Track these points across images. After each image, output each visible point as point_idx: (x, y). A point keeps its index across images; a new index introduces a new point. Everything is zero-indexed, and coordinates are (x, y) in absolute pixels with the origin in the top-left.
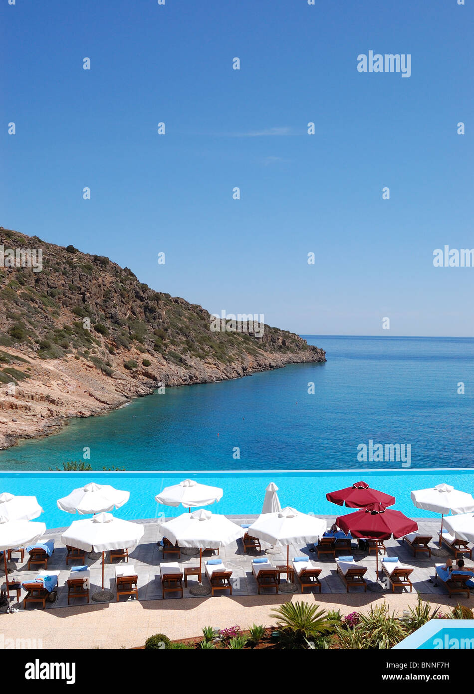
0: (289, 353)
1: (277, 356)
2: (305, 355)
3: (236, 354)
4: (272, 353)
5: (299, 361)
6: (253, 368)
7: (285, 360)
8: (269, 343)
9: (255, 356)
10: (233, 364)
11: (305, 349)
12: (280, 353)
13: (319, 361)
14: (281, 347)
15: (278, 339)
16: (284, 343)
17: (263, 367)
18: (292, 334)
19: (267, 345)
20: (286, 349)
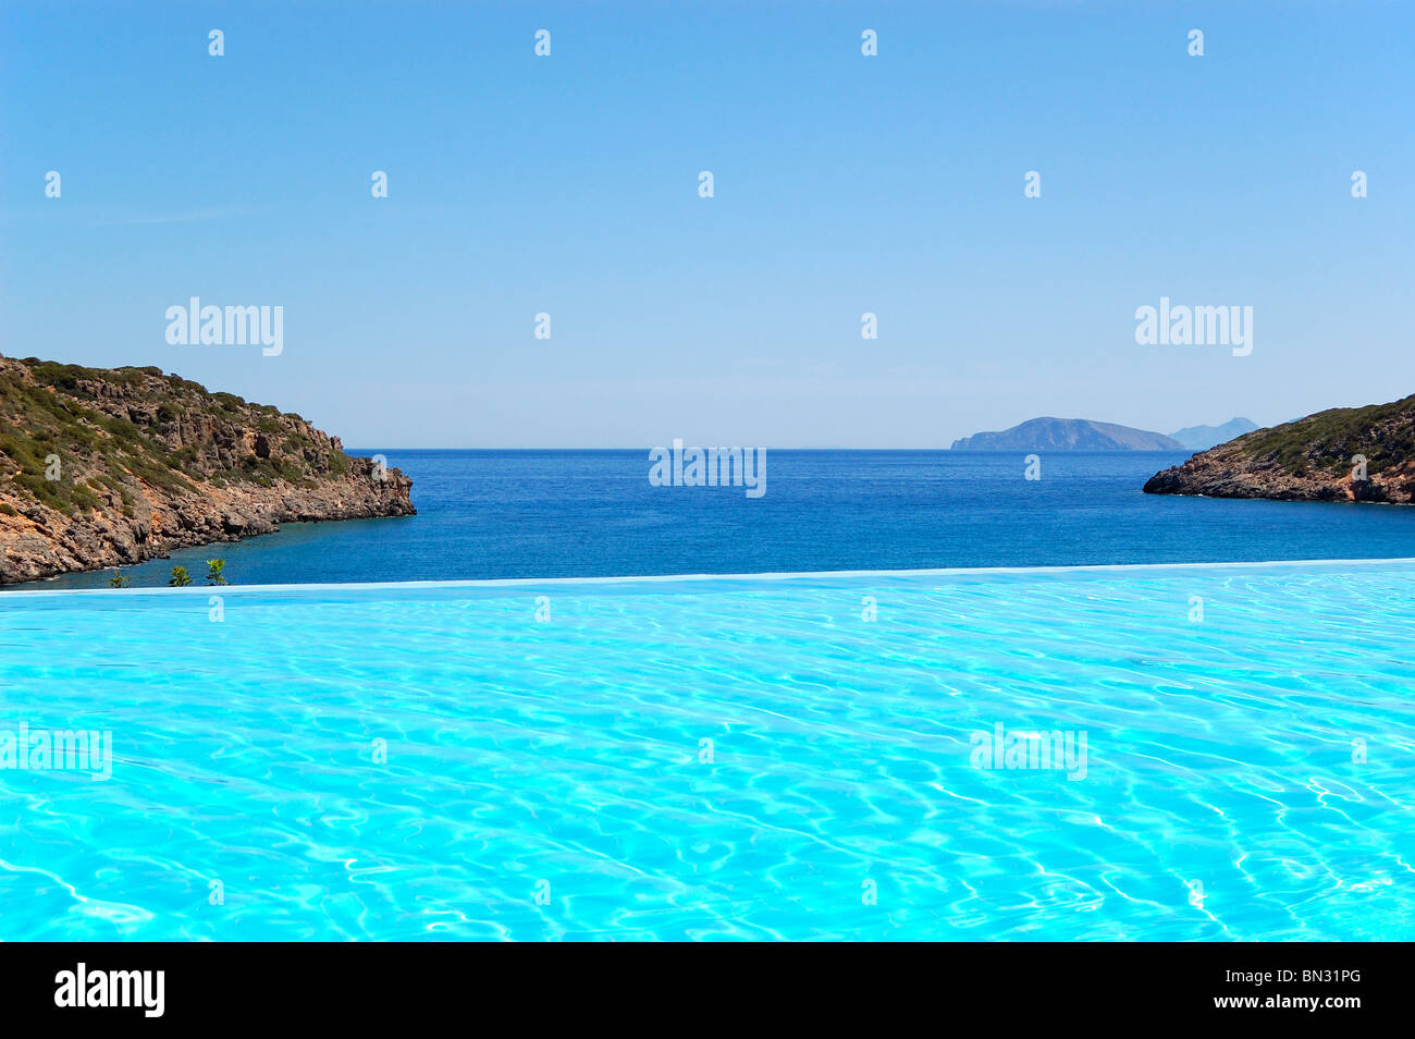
0: (281, 483)
1: (240, 494)
2: (337, 493)
3: (100, 479)
4: (220, 485)
5: (320, 514)
6: (165, 533)
7: (270, 508)
8: (208, 449)
9: (167, 490)
10: (98, 516)
11: (340, 470)
12: (249, 486)
13: (392, 512)
14: (251, 463)
15: (240, 434)
16: (261, 447)
17: (200, 531)
18: (290, 416)
19: (200, 455)
20: (272, 470)
